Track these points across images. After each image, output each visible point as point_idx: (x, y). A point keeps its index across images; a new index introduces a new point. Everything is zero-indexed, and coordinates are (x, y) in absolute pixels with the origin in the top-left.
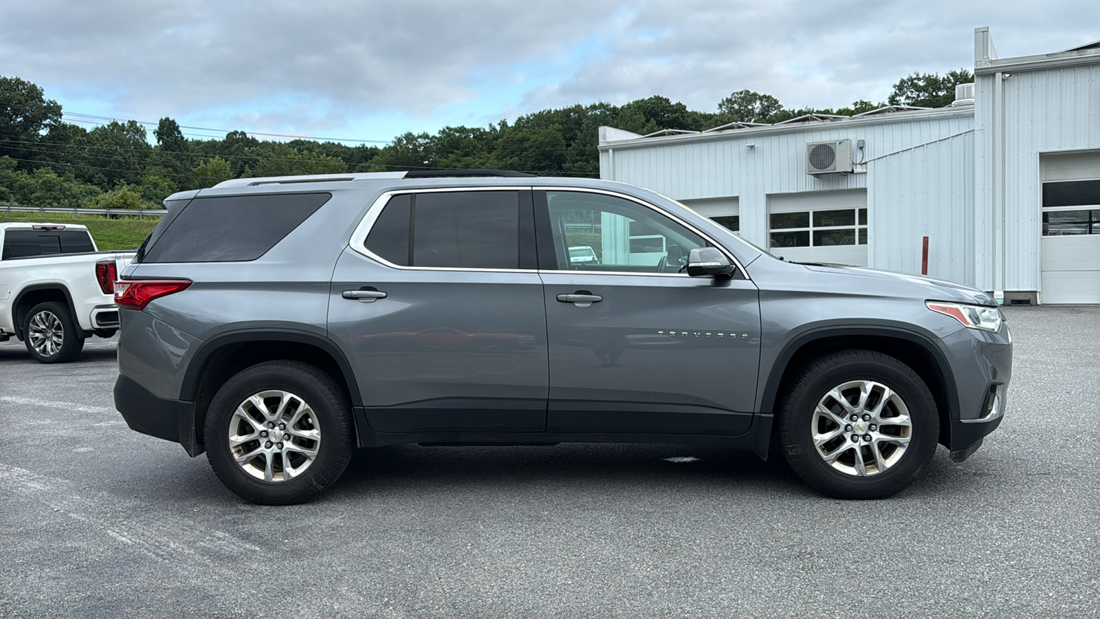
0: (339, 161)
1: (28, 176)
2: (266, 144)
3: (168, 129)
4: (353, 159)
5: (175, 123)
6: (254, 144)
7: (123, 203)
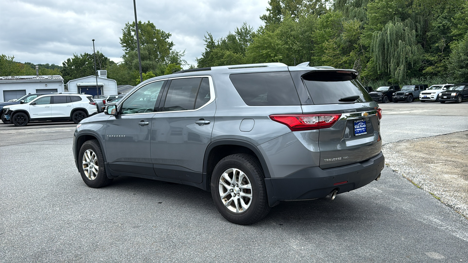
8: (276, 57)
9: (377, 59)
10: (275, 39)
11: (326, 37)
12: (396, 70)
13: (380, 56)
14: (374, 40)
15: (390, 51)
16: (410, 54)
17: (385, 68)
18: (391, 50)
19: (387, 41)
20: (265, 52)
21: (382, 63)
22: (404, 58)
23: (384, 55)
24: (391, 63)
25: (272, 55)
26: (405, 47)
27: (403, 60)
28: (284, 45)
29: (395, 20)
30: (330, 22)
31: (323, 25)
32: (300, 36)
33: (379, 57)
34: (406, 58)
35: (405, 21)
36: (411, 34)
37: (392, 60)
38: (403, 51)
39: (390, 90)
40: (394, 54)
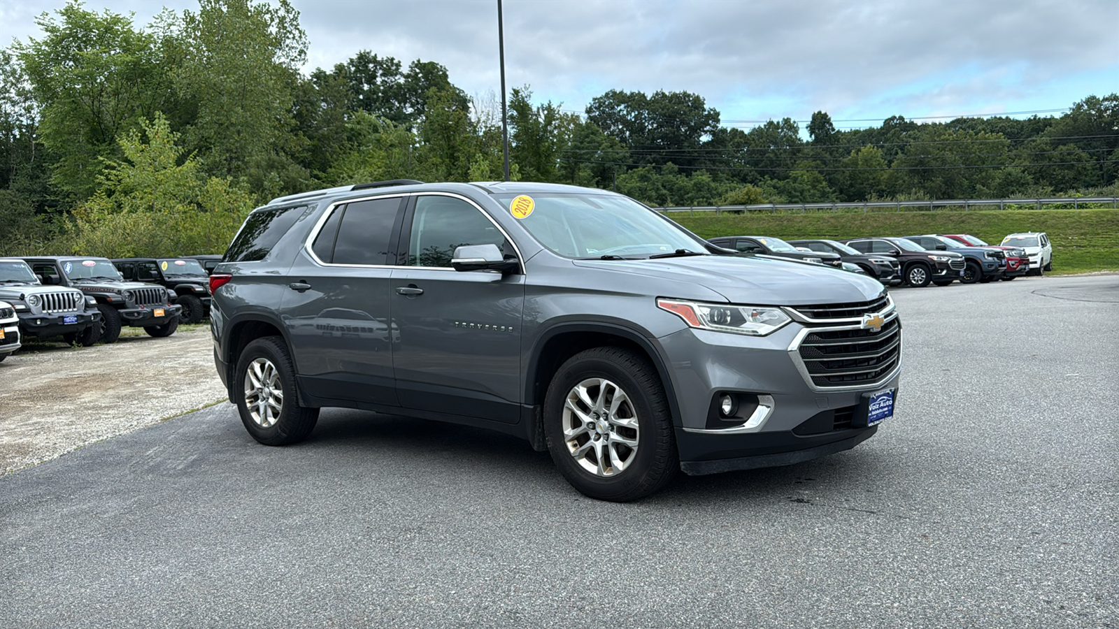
0: (999, 138)
1: (686, 179)
2: (925, 126)
3: (820, 123)
4: (1023, 133)
5: (827, 116)
6: (912, 127)
7: (747, 199)
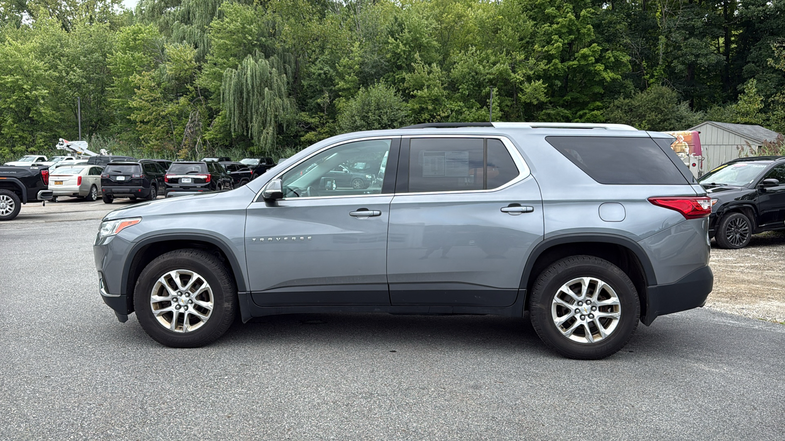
8: (35, 90)
9: (230, 113)
10: (31, 57)
11: (136, 66)
12: (262, 133)
13: (236, 110)
14: (226, 81)
15: (251, 103)
16: (281, 111)
17: (243, 129)
18: (254, 100)
19: (246, 86)
20: (9, 80)
21: (239, 121)
22: (273, 116)
23: (242, 107)
24: (254, 122)
25: (25, 87)
26: (274, 100)
27: (271, 120)
28: (50, 69)
29: (257, 54)
30: (140, 41)
31: (128, 44)
32: (82, 58)
33: (234, 110)
34: (276, 116)
35: (270, 59)
36: (281, 81)
37: (254, 117)
38: (270, 105)
39: (261, 164)
40: (258, 109)
